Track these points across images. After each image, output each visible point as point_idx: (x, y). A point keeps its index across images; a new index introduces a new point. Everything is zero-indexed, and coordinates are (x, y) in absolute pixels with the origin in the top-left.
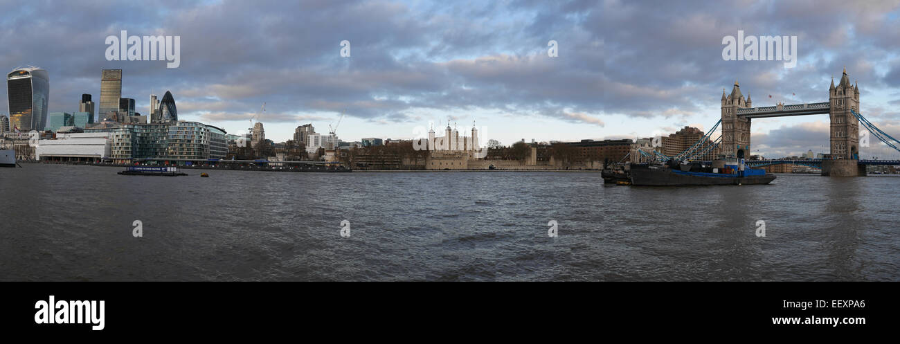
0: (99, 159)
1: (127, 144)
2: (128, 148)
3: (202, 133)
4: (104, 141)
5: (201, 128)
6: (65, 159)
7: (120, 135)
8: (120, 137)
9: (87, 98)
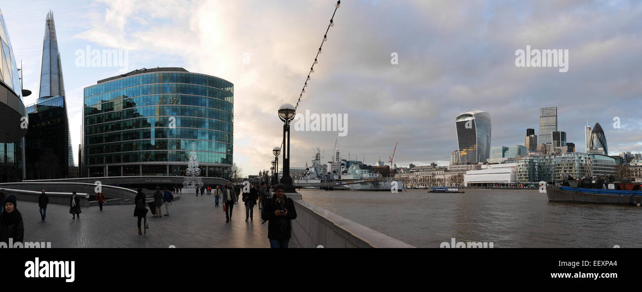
0: (507, 185)
1: (526, 172)
2: (526, 175)
3: (582, 161)
4: (510, 170)
5: (581, 157)
6: (485, 185)
7: (521, 165)
8: (521, 167)
9: (530, 132)
